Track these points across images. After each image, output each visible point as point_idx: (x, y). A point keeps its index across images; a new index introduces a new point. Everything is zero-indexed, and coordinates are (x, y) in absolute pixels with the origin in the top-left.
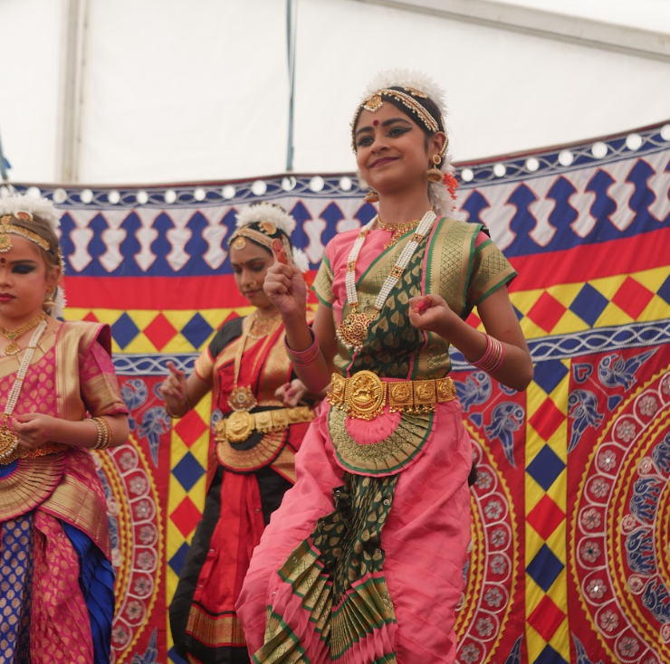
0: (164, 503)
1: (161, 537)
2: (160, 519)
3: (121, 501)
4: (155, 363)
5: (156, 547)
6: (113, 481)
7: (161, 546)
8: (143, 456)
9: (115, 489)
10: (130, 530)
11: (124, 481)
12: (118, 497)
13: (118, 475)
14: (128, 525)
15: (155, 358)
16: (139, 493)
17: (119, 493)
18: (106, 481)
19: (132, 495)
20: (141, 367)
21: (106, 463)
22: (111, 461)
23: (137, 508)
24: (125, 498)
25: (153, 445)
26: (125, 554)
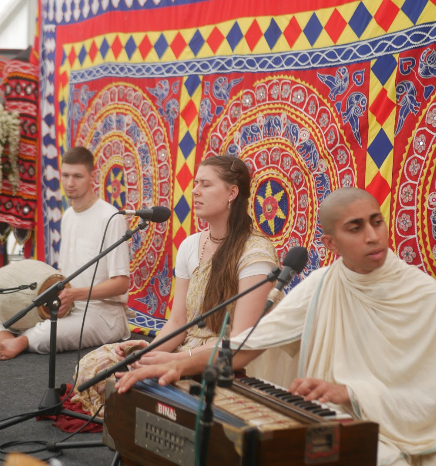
0: (174, 168)
1: (172, 191)
2: (171, 178)
3: (154, 166)
4: (175, 68)
5: (169, 198)
6: (151, 152)
7: (171, 197)
8: (166, 134)
9: (152, 157)
10: (158, 186)
11: (156, 152)
12: (153, 163)
13: (154, 148)
14: (157, 182)
15: (174, 64)
16: (163, 160)
17: (154, 160)
18: (148, 151)
19: (160, 162)
20: (168, 71)
21: (149, 139)
22: (151, 137)
23: (161, 170)
24: (156, 163)
25: (171, 127)
26: (155, 203)
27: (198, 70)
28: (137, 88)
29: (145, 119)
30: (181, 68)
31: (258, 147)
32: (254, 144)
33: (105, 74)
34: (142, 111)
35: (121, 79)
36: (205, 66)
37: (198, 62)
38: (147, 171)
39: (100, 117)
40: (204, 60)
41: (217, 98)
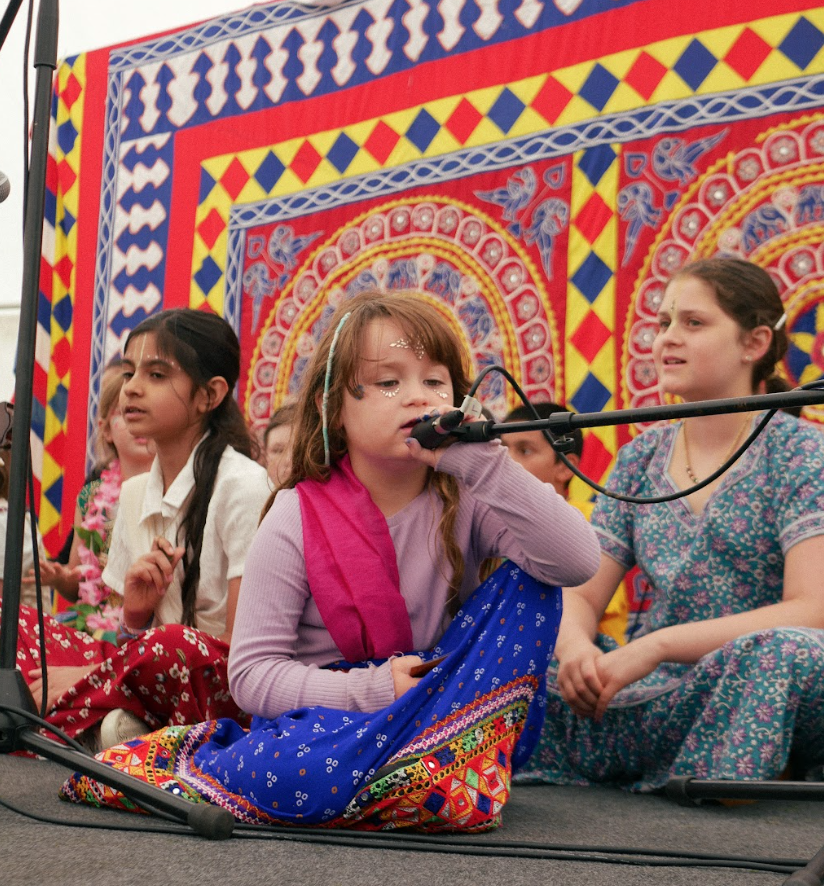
0: (561, 324)
1: (558, 370)
2: (556, 346)
3: (506, 332)
4: (548, 142)
5: (553, 384)
6: (495, 309)
7: (559, 382)
8: (532, 268)
9: (498, 318)
10: (519, 368)
11: (509, 307)
12: (501, 328)
13: (502, 299)
14: (516, 362)
15: (547, 136)
16: (528, 316)
17: (503, 322)
18: (486, 309)
19: (520, 322)
20: (530, 151)
21: (486, 286)
22: (492, 282)
23: (528, 337)
24: (511, 327)
25: (545, 252)
26: (513, 401)
27: (609, 135)
28: (445, 200)
29: (474, 252)
30: (566, 139)
31: (784, 245)
32: (773, 242)
33: (349, 198)
34: (462, 239)
35: (398, 195)
36: (625, 127)
37: (609, 121)
38: (489, 346)
39: (337, 280)
40: (623, 115)
41: (665, 177)
